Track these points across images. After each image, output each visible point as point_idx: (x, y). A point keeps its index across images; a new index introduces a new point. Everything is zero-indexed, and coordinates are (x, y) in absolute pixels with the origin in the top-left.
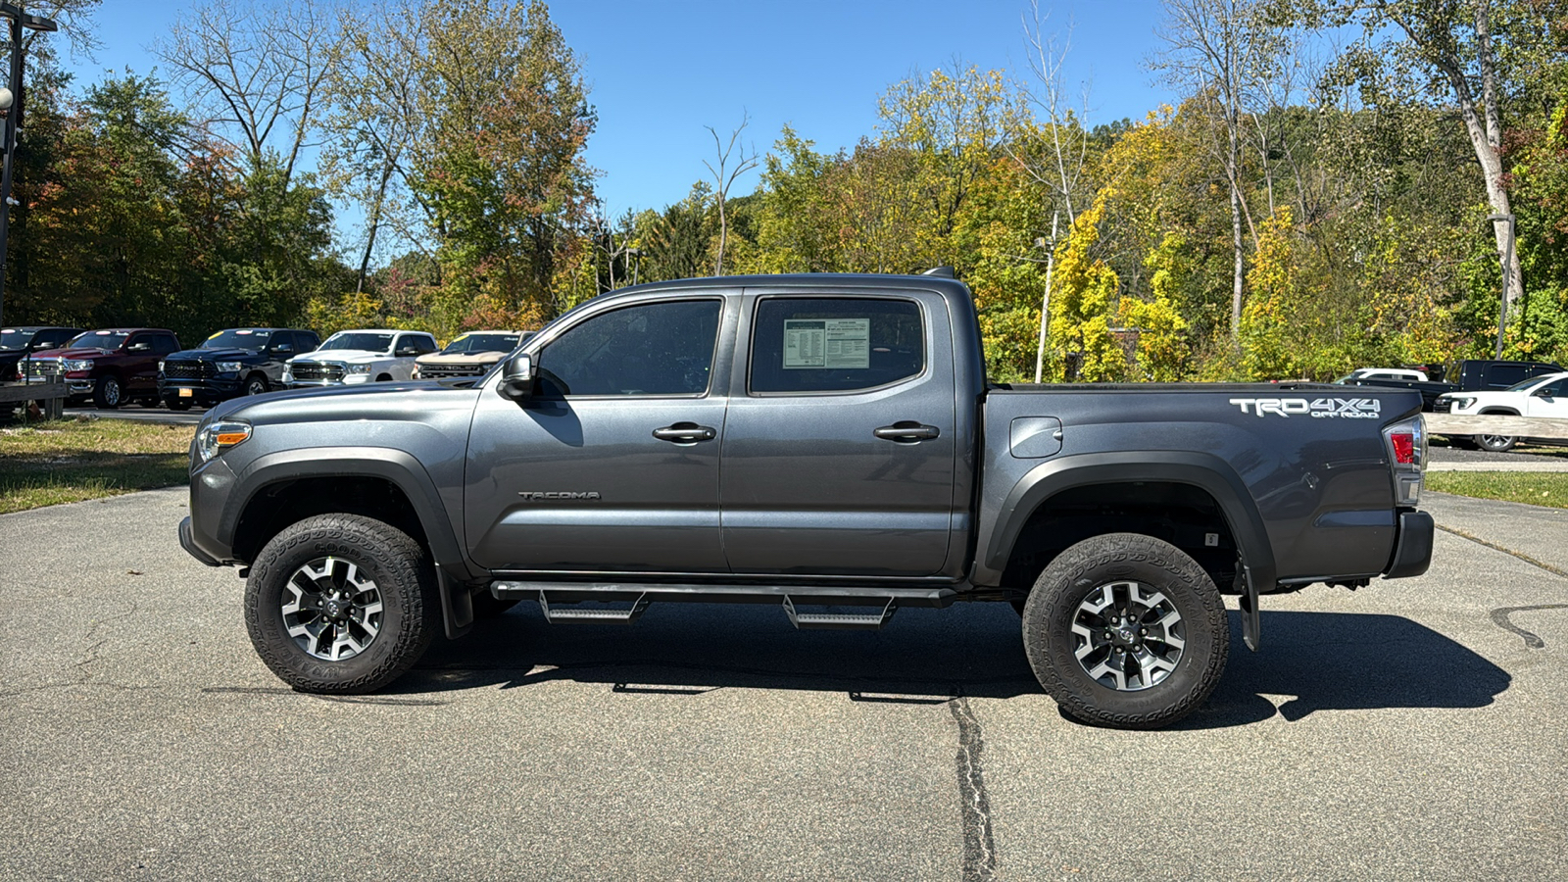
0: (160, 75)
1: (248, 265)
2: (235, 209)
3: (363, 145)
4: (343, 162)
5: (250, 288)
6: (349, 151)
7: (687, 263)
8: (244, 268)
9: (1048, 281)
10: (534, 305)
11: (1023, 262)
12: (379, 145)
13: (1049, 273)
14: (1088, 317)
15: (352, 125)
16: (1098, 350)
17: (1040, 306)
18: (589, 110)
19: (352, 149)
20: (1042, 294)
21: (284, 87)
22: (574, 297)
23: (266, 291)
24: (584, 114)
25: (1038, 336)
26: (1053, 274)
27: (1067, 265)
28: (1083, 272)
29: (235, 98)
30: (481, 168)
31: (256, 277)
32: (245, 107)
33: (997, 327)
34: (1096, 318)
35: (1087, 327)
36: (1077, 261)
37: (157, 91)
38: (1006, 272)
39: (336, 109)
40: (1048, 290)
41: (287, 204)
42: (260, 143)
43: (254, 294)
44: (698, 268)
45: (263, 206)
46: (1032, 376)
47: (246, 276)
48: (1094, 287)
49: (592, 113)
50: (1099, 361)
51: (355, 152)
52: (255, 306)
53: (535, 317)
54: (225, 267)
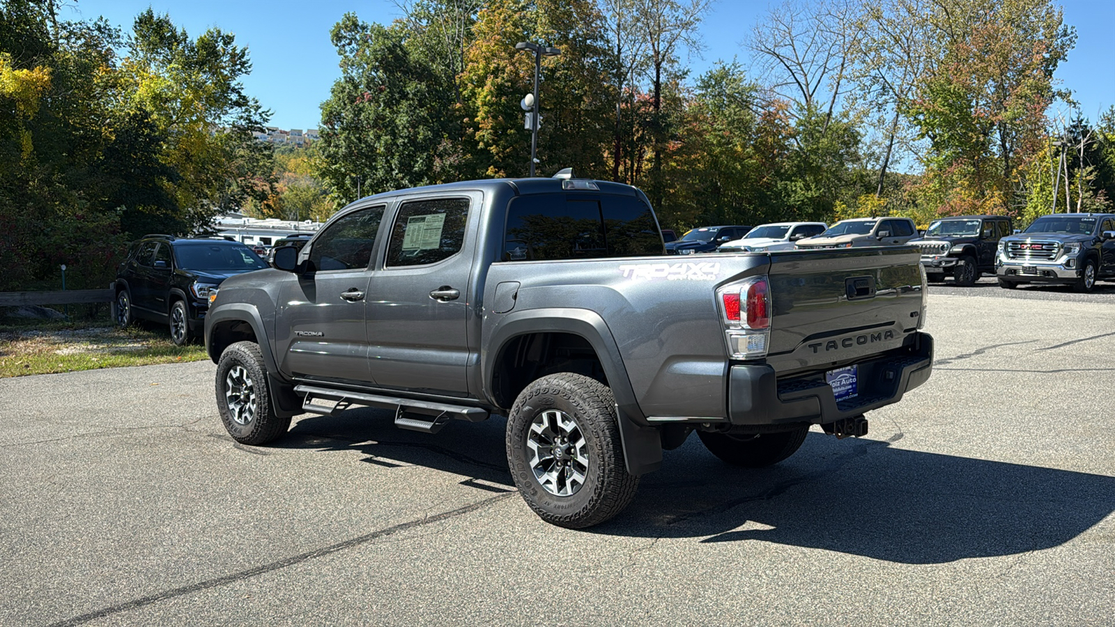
0: (739, 61)
1: (796, 181)
3: (876, 87)
4: (861, 101)
5: (796, 197)
6: (865, 93)
8: (793, 183)
10: (996, 193)
12: (887, 85)
15: (867, 74)
18: (1069, 31)
19: (868, 91)
21: (829, 53)
22: (1039, 185)
23: (807, 198)
24: (1065, 35)
29: (794, 69)
30: (952, 91)
31: (801, 189)
32: (802, 73)
37: (739, 71)
39: (858, 66)
42: (811, 96)
43: (799, 201)
47: (794, 189)
49: (1072, 33)
51: (869, 93)
52: (799, 208)
53: (998, 203)
54: (780, 185)
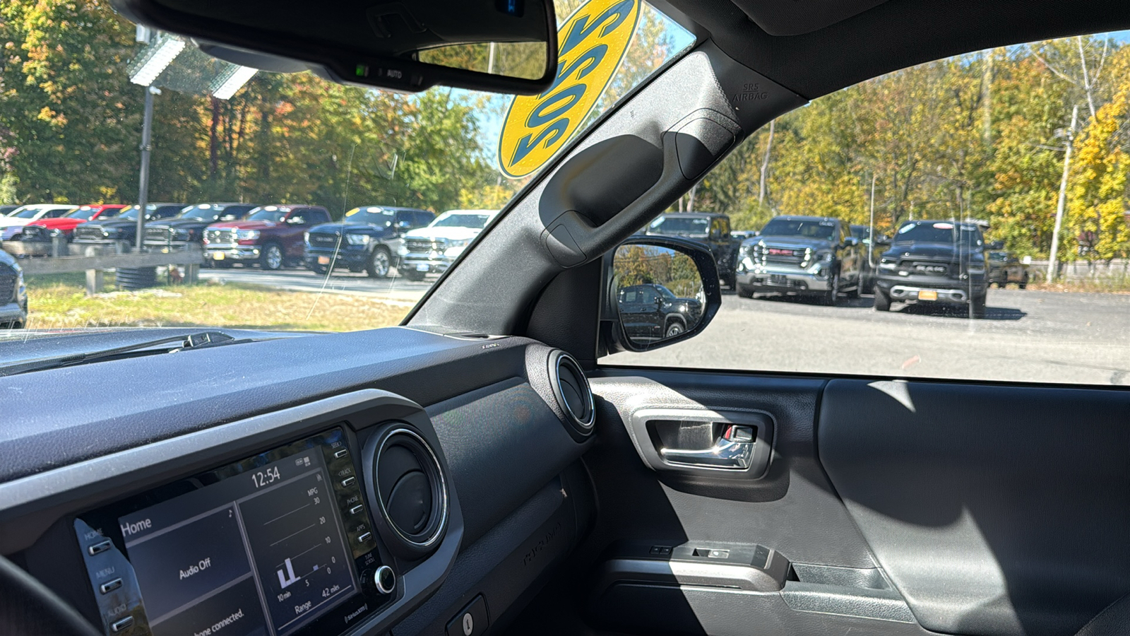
1: (418, 163)
2: (412, 122)
5: (420, 181)
7: (739, 158)
8: (416, 165)
9: (1066, 169)
11: (1041, 151)
13: (1067, 161)
14: (1105, 200)
16: (1114, 230)
17: (1057, 189)
20: (1060, 176)
25: (1054, 215)
26: (1071, 161)
27: (1087, 153)
28: (1102, 159)
31: (424, 172)
33: (1014, 207)
34: (1114, 202)
35: (1104, 209)
36: (1096, 150)
38: (1026, 159)
40: (1065, 175)
41: (446, 117)
44: (748, 160)
45: (430, 118)
46: (1046, 251)
47: (417, 171)
48: (1112, 173)
50: (1114, 239)
